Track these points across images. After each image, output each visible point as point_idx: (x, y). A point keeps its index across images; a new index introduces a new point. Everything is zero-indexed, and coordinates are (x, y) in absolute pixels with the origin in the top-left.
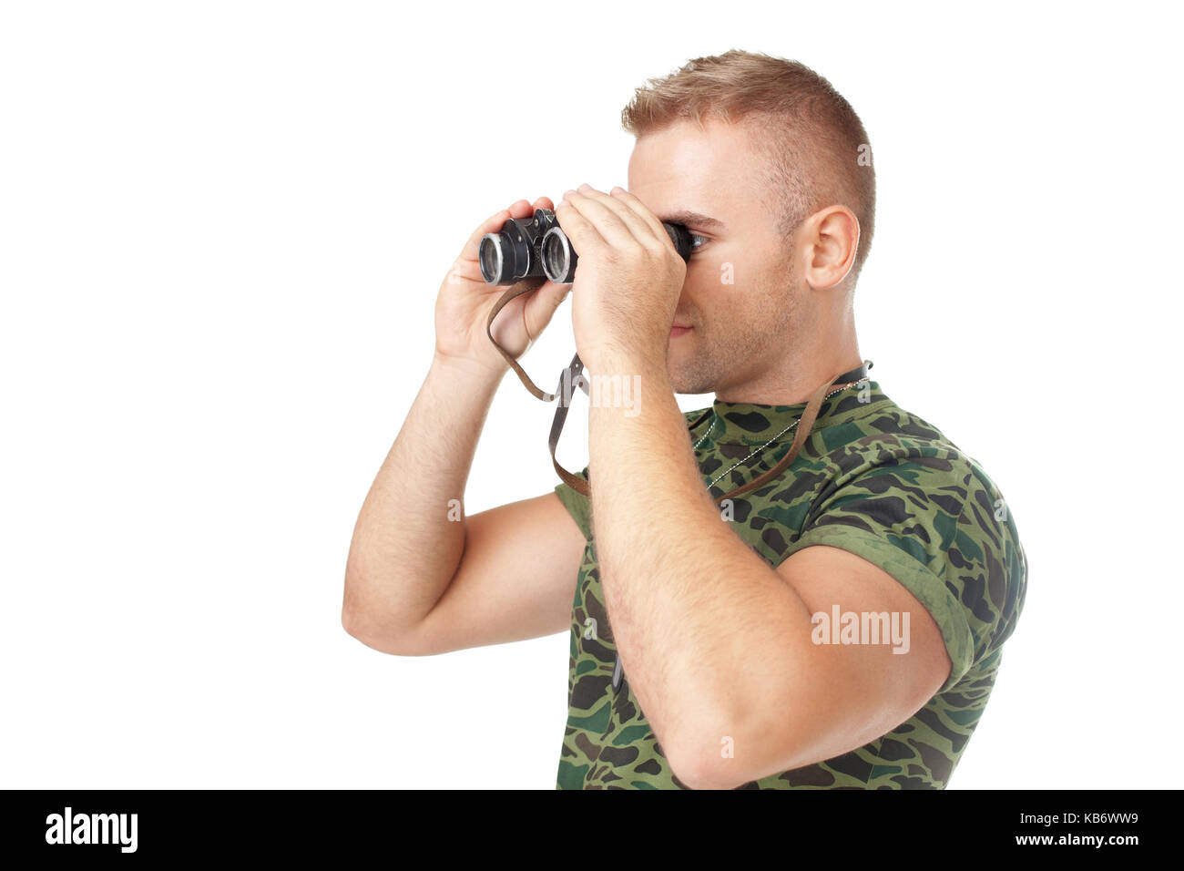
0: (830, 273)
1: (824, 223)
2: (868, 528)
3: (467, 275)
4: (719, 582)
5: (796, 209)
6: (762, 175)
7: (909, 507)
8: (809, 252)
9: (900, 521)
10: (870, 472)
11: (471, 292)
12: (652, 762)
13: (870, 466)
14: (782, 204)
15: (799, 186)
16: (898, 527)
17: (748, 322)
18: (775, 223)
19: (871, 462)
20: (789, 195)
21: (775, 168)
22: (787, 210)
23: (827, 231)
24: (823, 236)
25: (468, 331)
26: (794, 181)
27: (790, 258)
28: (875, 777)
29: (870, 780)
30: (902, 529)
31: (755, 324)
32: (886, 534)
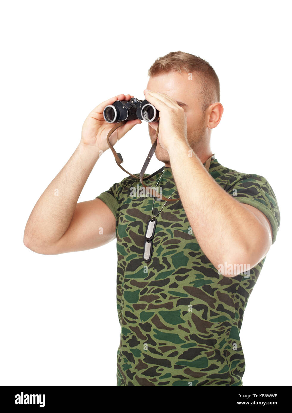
0: (214, 124)
1: (213, 109)
2: (247, 197)
3: (96, 118)
4: (234, 208)
5: (207, 103)
6: (199, 91)
7: (258, 190)
8: (209, 117)
9: (256, 195)
10: (240, 181)
11: (96, 124)
12: (175, 283)
13: (240, 179)
14: (204, 101)
15: (208, 96)
16: (256, 196)
17: (192, 139)
18: (202, 107)
19: (240, 178)
20: (206, 98)
21: (202, 89)
22: (205, 103)
23: (214, 111)
24: (213, 112)
25: (96, 137)
26: (207, 94)
27: (204, 118)
28: (243, 280)
29: (241, 281)
30: (257, 197)
31: (194, 139)
32: (254, 198)
